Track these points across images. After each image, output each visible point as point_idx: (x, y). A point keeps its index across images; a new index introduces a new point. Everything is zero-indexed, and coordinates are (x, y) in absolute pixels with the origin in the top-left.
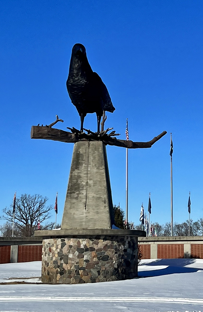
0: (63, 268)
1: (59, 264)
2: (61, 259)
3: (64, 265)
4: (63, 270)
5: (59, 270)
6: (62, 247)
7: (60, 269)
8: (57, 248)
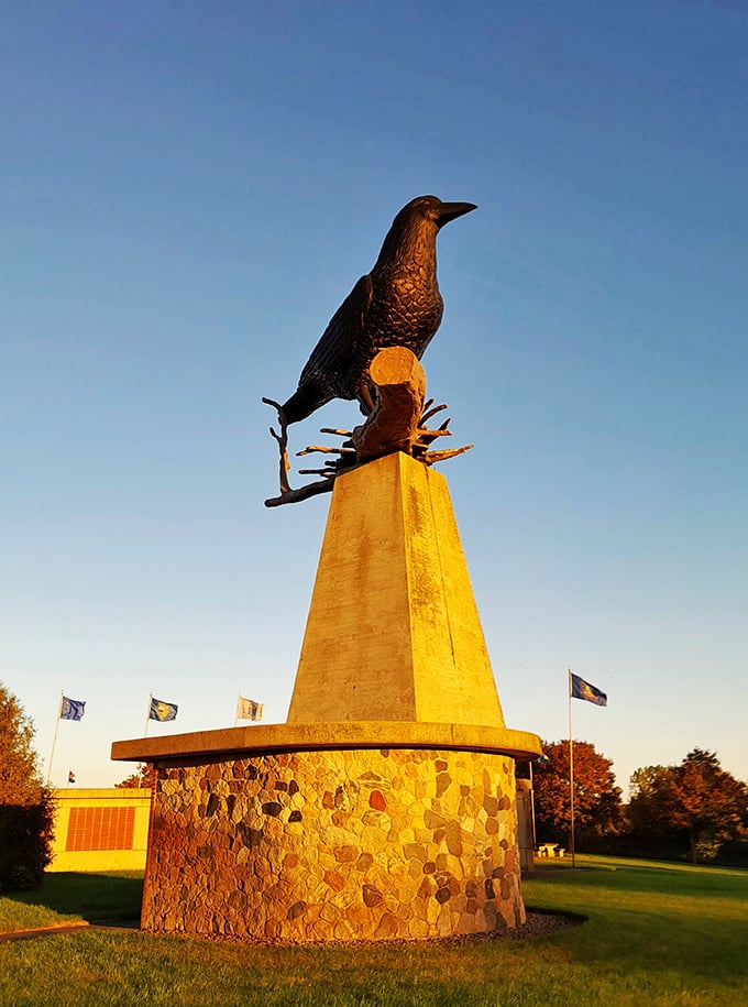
0: (448, 874)
1: (432, 859)
2: (437, 838)
3: (451, 861)
4: (449, 881)
5: (433, 881)
6: (440, 790)
7: (435, 877)
8: (418, 796)
